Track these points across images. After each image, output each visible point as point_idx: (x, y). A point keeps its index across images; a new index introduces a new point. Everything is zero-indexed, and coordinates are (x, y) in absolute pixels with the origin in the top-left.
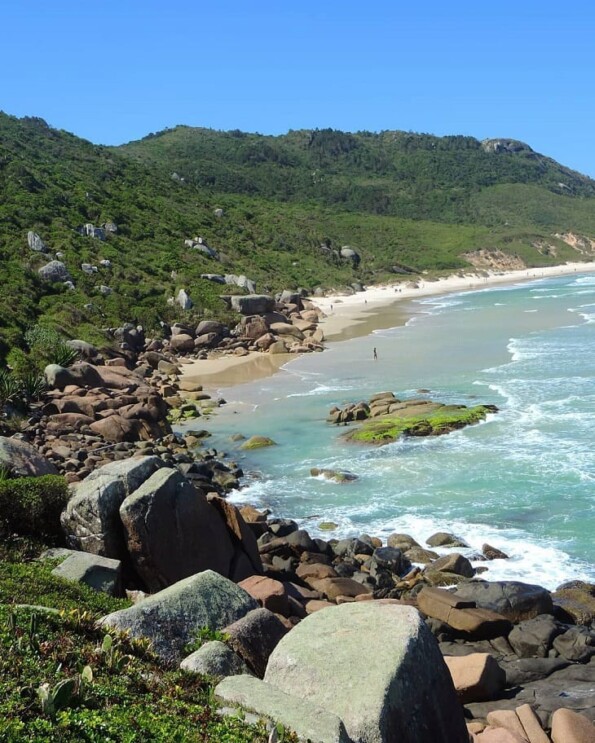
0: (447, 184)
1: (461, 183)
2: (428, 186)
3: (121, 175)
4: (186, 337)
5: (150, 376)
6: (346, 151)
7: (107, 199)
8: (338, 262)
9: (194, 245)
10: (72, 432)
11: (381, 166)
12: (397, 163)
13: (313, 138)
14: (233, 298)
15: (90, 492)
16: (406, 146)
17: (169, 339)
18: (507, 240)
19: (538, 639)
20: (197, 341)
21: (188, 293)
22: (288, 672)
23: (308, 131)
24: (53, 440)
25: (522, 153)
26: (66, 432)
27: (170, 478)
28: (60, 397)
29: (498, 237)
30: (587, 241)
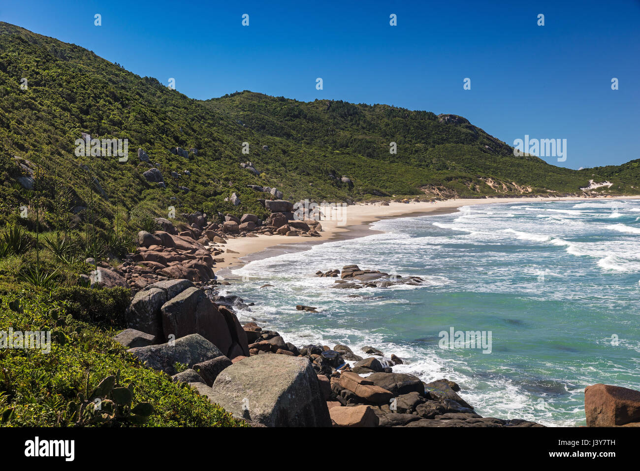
0: (414, 141)
1: (423, 141)
2: (401, 141)
3: (204, 119)
4: (233, 223)
5: (207, 245)
6: (351, 115)
7: (192, 133)
8: (339, 185)
9: (246, 166)
10: (150, 273)
11: (371, 127)
12: (382, 126)
13: (330, 106)
14: (266, 201)
15: (144, 296)
16: (389, 116)
17: (223, 224)
18: (449, 179)
19: (407, 405)
20: (240, 226)
21: (238, 196)
22: (225, 384)
23: (327, 101)
24: (137, 277)
25: (463, 125)
26: (147, 272)
27: (195, 292)
28: (145, 251)
29: (443, 177)
30: (500, 184)
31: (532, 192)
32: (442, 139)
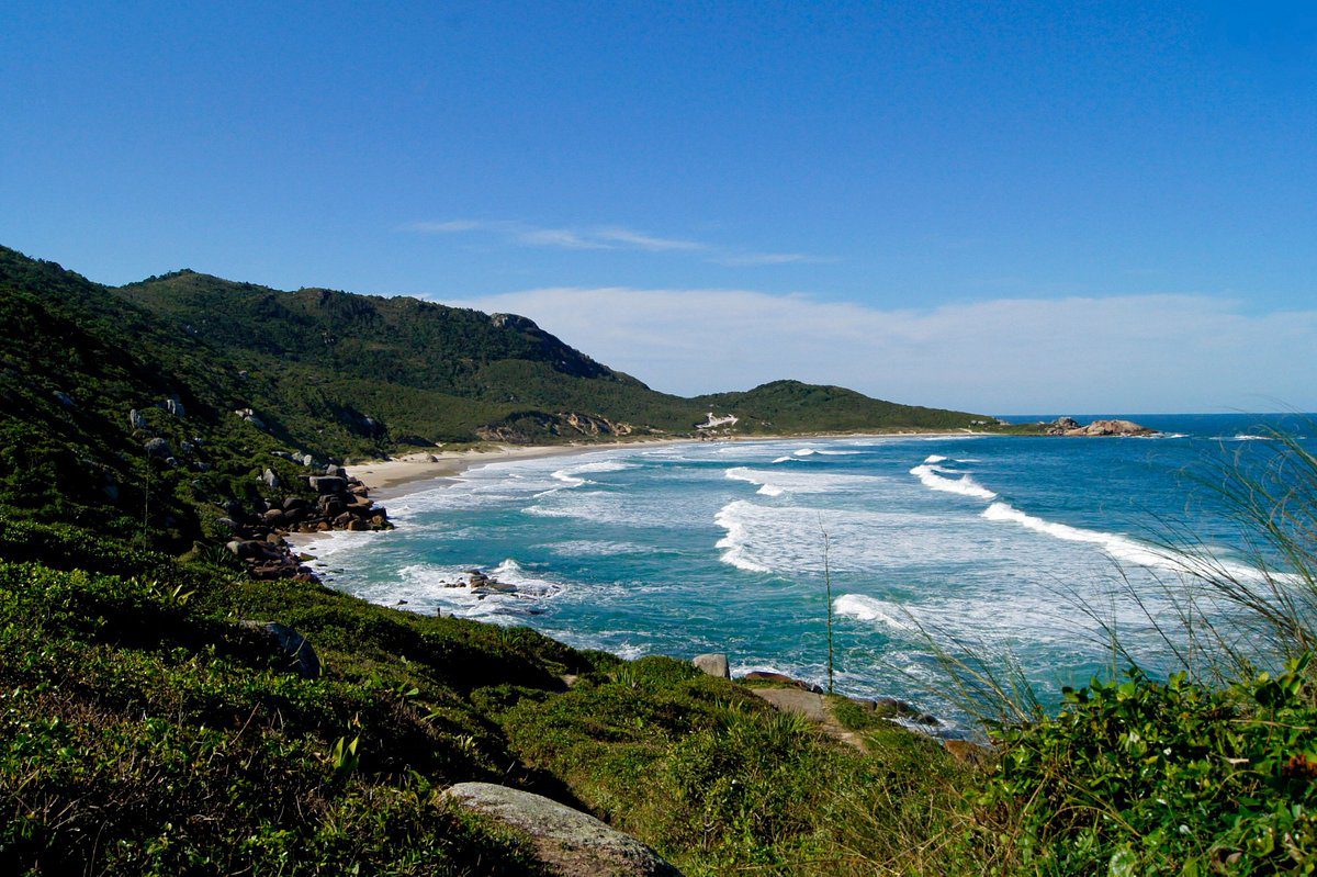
0: (456, 355)
1: (470, 355)
2: (437, 355)
4: (279, 512)
11: (391, 333)
12: (408, 331)
14: (311, 478)
16: (417, 313)
18: (516, 417)
21: (275, 473)
25: (528, 329)
29: (507, 412)
30: (587, 422)
31: (632, 433)
32: (500, 353)
